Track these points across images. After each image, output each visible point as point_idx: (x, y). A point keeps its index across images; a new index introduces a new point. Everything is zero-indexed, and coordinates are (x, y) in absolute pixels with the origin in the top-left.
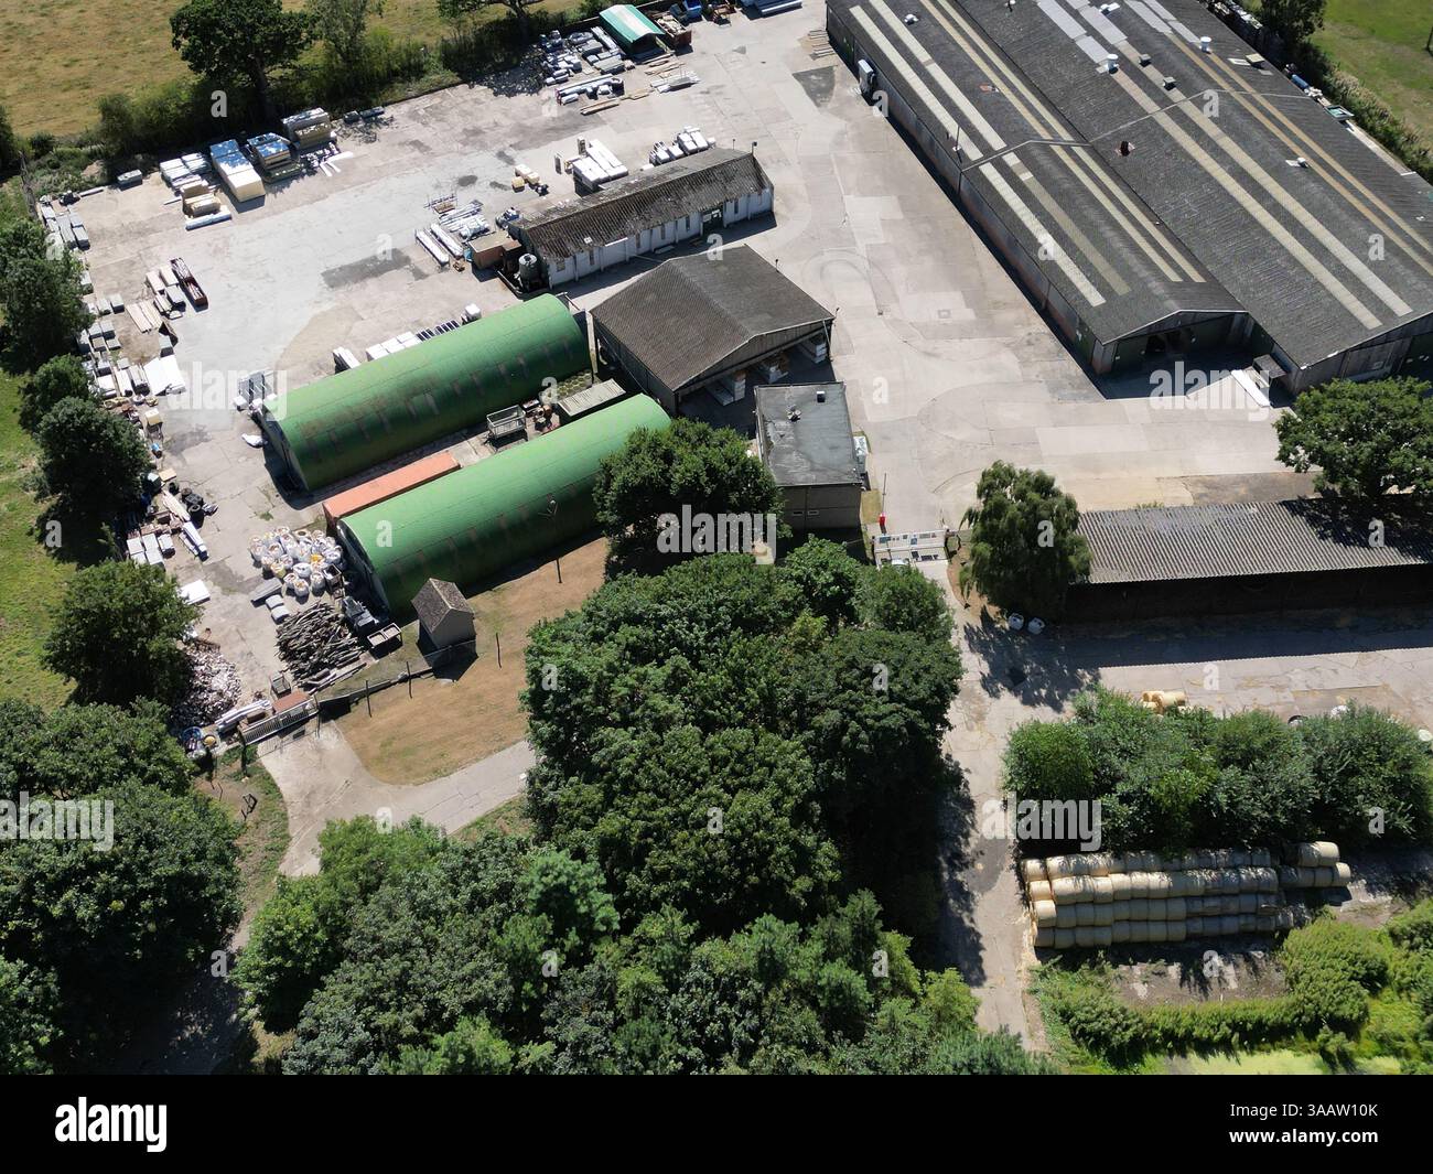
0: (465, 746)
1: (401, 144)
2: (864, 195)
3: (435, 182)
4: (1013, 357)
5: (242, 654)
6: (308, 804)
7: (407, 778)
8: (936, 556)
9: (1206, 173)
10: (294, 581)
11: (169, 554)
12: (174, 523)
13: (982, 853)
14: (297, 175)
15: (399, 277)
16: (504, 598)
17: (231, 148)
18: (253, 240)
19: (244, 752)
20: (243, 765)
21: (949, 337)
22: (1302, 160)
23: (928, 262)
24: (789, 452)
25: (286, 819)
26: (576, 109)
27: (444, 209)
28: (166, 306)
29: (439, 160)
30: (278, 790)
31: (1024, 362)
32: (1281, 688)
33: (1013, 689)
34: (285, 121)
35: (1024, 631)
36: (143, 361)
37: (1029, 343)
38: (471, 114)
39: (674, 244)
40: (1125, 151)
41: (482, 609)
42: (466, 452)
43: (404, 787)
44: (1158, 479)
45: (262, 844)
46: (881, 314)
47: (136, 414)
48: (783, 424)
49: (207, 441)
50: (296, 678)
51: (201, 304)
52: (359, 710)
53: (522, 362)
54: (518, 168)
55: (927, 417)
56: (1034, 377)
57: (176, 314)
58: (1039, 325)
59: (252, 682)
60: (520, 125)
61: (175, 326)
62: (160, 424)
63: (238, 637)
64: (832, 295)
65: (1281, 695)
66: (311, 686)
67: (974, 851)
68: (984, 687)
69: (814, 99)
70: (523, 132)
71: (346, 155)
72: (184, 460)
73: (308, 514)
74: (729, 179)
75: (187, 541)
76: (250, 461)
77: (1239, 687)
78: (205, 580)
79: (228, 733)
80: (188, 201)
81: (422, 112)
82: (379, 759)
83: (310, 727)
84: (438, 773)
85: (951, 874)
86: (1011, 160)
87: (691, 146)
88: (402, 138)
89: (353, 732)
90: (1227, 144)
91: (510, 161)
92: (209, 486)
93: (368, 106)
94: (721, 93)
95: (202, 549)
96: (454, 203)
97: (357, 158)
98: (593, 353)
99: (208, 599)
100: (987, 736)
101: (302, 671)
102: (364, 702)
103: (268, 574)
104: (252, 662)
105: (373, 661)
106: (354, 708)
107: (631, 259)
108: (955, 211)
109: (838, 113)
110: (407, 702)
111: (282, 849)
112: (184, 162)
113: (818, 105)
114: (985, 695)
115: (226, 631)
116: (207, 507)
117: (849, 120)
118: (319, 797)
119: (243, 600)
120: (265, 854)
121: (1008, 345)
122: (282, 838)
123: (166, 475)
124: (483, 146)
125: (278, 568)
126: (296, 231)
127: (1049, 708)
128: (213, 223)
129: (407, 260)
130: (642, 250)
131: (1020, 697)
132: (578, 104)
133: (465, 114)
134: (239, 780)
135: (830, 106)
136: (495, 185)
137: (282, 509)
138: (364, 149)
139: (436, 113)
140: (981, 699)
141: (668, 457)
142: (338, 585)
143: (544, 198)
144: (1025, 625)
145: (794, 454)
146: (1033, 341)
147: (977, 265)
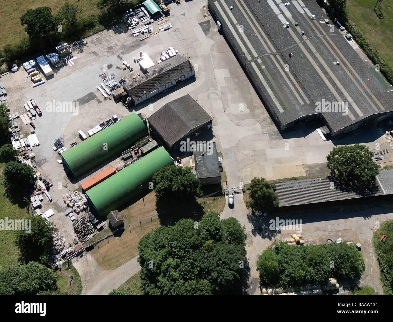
0: (123, 257)
1: (90, 53)
2: (219, 68)
3: (101, 67)
4: (260, 125)
5: (64, 232)
6: (86, 277)
7: (110, 268)
8: (240, 192)
9: (312, 65)
10: (75, 208)
11: (42, 200)
12: (42, 191)
13: (252, 283)
14: (62, 66)
15: (94, 102)
16: (130, 210)
17: (42, 59)
18: (52, 91)
19: (68, 262)
20: (68, 266)
21: (243, 119)
22: (338, 62)
23: (237, 93)
24: (202, 167)
25: (81, 282)
26: (138, 39)
27: (104, 77)
28: (31, 116)
29: (101, 58)
30: (78, 273)
31: (263, 127)
32: (325, 231)
33: (260, 234)
34: (57, 48)
35: (262, 216)
36: (26, 135)
37: (264, 121)
38: (109, 41)
39: (168, 88)
40: (290, 56)
41: (125, 214)
42: (117, 163)
43: (109, 271)
44: (297, 165)
45: (76, 290)
46: (225, 111)
47: (27, 154)
48: (200, 157)
49: (47, 162)
50: (79, 239)
51: (40, 115)
52: (96, 248)
53: (130, 136)
54: (124, 62)
55: (237, 147)
56: (265, 132)
57: (34, 118)
58: (267, 114)
59: (68, 240)
60: (123, 45)
61: (34, 122)
62: (34, 157)
63: (63, 226)
64: (212, 105)
65: (325, 233)
66: (83, 241)
67: (250, 283)
68: (253, 233)
69: (205, 33)
70: (124, 47)
71: (75, 58)
72: (42, 169)
73: (76, 186)
74: (182, 69)
75: (46, 196)
76: (60, 168)
77: (315, 231)
78: (52, 208)
79: (64, 257)
80: (33, 78)
81: (95, 41)
82: (102, 262)
83: (84, 254)
84: (118, 266)
85: (245, 290)
86: (259, 61)
87: (171, 55)
88: (90, 51)
89: (95, 255)
90: (318, 55)
91: (121, 59)
92: (50, 177)
93: (79, 39)
94: (178, 31)
95: (50, 199)
96: (107, 75)
97: (78, 59)
98: (148, 128)
99: (54, 214)
100: (253, 248)
101: (80, 237)
102: (97, 245)
103: (68, 206)
104: (67, 234)
105: (98, 233)
106: (94, 247)
107: (157, 94)
108: (244, 74)
109: (212, 38)
110: (108, 245)
111: (81, 291)
112: (29, 63)
113: (206, 35)
114: (253, 236)
115: (60, 224)
116: (50, 185)
117: (215, 40)
118: (88, 274)
119: (62, 214)
120: (77, 292)
121: (258, 121)
122: (81, 287)
123: (38, 174)
124: (113, 53)
125: (71, 205)
126: (63, 87)
127: (268, 239)
128: (40, 84)
129: (95, 96)
130: (160, 92)
131: (261, 236)
132: (139, 37)
133: (107, 41)
134: (68, 270)
135: (209, 35)
136: (118, 68)
137: (70, 184)
138: (80, 55)
139: (99, 41)
140: (252, 237)
141: (171, 180)
142: (87, 209)
143: (132, 72)
144: (263, 214)
145: (203, 167)
146: (265, 120)
147: (250, 93)
